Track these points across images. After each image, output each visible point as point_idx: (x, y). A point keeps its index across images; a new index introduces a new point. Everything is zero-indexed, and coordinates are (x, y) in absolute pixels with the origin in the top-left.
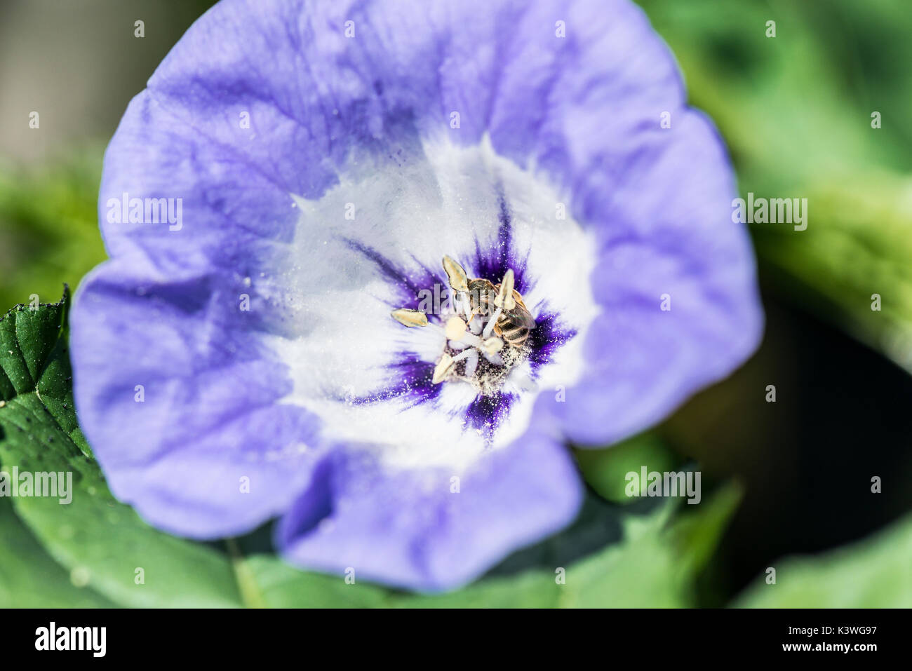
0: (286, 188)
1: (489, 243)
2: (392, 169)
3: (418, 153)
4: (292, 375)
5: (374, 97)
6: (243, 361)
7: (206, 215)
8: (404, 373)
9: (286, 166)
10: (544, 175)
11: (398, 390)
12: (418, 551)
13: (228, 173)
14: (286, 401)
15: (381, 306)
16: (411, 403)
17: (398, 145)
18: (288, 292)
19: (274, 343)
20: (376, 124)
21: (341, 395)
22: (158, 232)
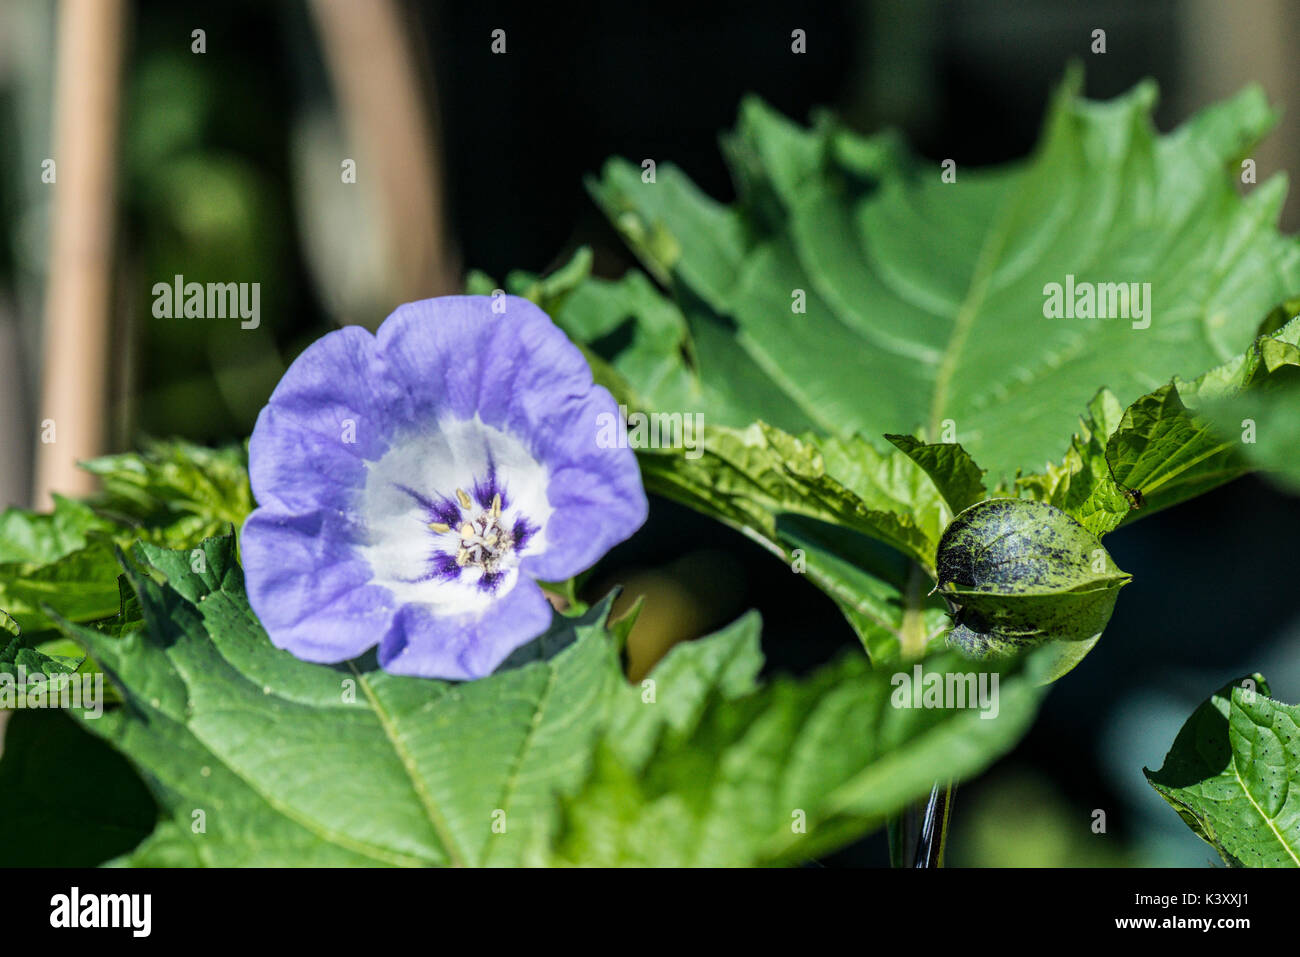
0: (359, 455)
1: (482, 478)
2: (420, 439)
3: (435, 427)
4: (373, 567)
5: (408, 396)
6: (344, 561)
7: (313, 476)
8: (437, 563)
9: (358, 443)
10: (513, 433)
11: (435, 574)
12: (462, 659)
13: (324, 450)
14: (371, 583)
15: (420, 523)
16: (444, 581)
17: (423, 424)
18: (365, 518)
19: (361, 551)
20: (410, 412)
21: (402, 578)
22: (287, 488)
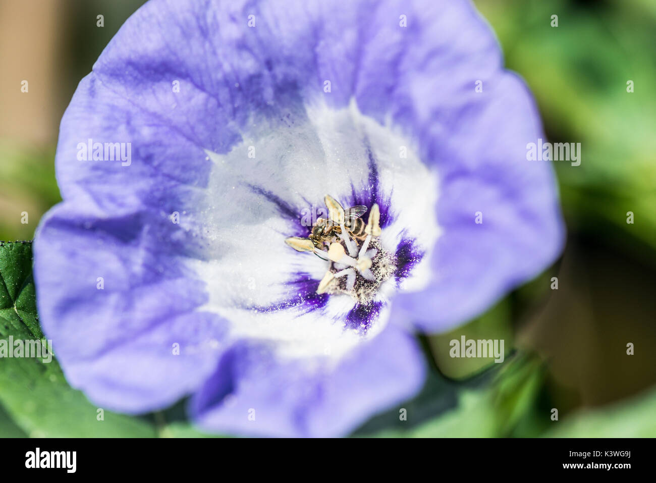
0: (201, 145)
1: (362, 185)
2: (283, 129)
3: (303, 116)
4: (208, 289)
5: (266, 72)
6: (170, 278)
7: (139, 168)
8: (299, 288)
9: (200, 128)
10: (398, 129)
11: (294, 301)
12: (300, 418)
13: (155, 134)
14: (203, 309)
16: (304, 311)
17: (287, 110)
18: (205, 226)
19: (194, 265)
20: (268, 93)
21: (249, 305)
22: (102, 180)
